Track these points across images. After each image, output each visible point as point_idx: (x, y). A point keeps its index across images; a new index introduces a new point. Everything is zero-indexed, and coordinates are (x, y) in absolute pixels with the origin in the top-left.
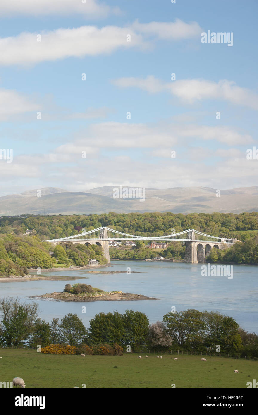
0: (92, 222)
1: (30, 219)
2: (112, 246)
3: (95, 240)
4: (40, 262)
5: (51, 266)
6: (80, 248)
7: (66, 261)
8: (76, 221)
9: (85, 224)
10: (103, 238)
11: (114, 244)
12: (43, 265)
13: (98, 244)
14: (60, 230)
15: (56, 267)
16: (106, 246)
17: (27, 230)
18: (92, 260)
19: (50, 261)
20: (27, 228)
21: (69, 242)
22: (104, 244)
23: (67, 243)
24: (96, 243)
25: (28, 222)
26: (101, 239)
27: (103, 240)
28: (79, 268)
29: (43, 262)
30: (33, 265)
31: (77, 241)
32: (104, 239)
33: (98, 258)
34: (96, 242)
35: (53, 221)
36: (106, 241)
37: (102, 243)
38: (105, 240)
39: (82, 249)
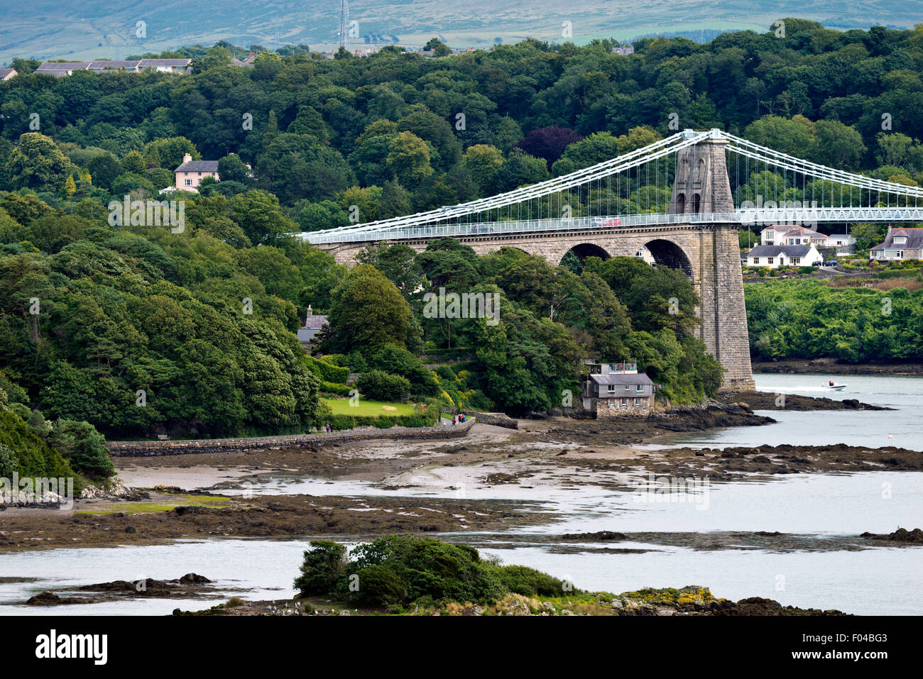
0: (651, 92)
1: (208, 84)
2: (787, 262)
3: (642, 229)
4: (221, 390)
5: (305, 417)
6: (521, 286)
7: (416, 377)
8: (538, 88)
9: (604, 111)
10: (697, 208)
11: (796, 252)
12: (243, 412)
13: (666, 252)
14: (419, 158)
15: (336, 423)
16: (721, 265)
17: (188, 158)
18: (605, 367)
19: (296, 383)
20: (185, 150)
21: (446, 243)
22: (708, 252)
23: (432, 253)
24: (651, 246)
25: (197, 106)
26: (688, 218)
27: (699, 227)
28: (514, 426)
29: (238, 393)
30: (173, 414)
31: (507, 236)
32: (707, 216)
33: (651, 351)
34: (647, 239)
35: (376, 89)
36: (725, 231)
37: (691, 245)
38: (715, 227)
39: (540, 293)
